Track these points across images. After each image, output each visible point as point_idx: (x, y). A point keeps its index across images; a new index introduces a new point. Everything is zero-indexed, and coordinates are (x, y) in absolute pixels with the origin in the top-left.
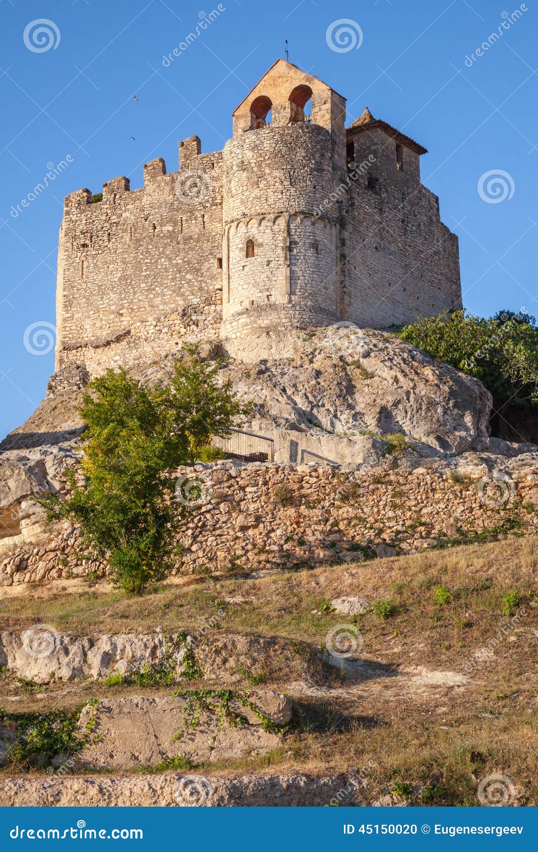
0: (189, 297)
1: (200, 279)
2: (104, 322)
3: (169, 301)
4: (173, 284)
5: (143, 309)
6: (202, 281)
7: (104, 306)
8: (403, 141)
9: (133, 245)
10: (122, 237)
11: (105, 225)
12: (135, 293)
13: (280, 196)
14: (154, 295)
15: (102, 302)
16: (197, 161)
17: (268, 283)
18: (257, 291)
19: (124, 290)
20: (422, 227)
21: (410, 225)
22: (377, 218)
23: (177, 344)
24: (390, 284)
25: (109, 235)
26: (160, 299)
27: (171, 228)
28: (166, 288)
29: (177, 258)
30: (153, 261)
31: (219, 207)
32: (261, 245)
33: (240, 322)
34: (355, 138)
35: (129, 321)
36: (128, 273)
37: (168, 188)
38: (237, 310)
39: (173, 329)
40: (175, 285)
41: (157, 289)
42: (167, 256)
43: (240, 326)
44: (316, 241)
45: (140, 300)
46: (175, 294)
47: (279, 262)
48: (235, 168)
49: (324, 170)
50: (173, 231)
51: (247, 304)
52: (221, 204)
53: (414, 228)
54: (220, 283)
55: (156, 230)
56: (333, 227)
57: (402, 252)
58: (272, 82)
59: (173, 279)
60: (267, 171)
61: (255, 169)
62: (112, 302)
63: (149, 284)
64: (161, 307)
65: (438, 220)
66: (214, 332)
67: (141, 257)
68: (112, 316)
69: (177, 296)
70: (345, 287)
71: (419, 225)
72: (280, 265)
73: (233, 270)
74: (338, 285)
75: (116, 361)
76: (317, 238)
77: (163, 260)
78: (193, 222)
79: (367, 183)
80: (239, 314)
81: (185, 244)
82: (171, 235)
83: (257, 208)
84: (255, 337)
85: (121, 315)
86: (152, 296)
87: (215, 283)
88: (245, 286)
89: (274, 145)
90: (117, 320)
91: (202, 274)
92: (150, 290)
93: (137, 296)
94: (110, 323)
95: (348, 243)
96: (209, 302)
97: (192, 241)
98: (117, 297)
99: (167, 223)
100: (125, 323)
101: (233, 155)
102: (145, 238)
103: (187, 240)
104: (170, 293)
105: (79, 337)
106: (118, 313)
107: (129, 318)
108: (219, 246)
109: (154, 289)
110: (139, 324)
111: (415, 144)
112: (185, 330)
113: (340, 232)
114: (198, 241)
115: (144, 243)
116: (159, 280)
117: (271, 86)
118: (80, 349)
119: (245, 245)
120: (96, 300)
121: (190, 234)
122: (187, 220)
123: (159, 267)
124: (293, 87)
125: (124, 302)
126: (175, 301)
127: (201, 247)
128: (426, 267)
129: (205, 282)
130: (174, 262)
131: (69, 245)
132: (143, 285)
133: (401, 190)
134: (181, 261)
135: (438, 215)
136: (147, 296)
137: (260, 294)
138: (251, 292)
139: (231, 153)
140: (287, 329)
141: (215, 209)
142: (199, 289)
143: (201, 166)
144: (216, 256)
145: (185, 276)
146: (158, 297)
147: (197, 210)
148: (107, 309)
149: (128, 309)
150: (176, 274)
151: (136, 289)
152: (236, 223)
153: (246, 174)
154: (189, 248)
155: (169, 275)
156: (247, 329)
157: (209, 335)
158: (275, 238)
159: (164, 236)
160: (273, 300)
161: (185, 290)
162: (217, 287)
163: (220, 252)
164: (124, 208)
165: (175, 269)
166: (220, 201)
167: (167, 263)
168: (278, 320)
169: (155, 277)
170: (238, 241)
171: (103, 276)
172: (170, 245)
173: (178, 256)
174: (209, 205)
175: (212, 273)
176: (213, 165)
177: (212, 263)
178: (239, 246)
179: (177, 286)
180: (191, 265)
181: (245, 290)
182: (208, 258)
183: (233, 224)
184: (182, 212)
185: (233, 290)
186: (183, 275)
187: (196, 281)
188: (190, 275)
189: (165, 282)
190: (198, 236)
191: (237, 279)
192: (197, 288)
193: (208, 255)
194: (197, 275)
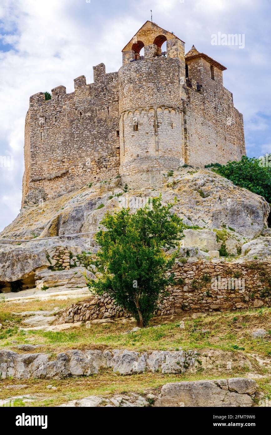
0: (101, 152)
1: (107, 142)
2: (54, 166)
3: (90, 154)
4: (92, 145)
5: (76, 159)
8: (214, 64)
9: (69, 124)
10: (63, 119)
11: (54, 112)
12: (71, 150)
13: (152, 97)
14: (82, 151)
15: (52, 155)
16: (104, 78)
17: (146, 145)
18: (140, 149)
19: (65, 148)
20: (225, 111)
21: (218, 110)
22: (202, 107)
23: (95, 178)
24: (209, 143)
25: (56, 118)
27: (90, 114)
28: (88, 147)
29: (94, 131)
30: (81, 132)
31: (117, 102)
32: (142, 124)
33: (131, 166)
34: (188, 63)
35: (68, 165)
36: (67, 139)
37: (88, 92)
38: (129, 160)
39: (93, 169)
41: (83, 148)
42: (88, 129)
43: (131, 168)
44: (172, 121)
45: (74, 154)
46: (93, 151)
47: (152, 134)
48: (126, 82)
49: (175, 82)
50: (92, 116)
51: (135, 156)
52: (118, 101)
53: (221, 112)
54: (118, 144)
55: (82, 116)
56: (180, 113)
57: (215, 125)
58: (144, 33)
59: (92, 142)
60: (144, 84)
61: (137, 82)
62: (58, 155)
63: (79, 145)
64: (86, 158)
65: (233, 106)
66: (116, 171)
67: (74, 130)
68: (59, 163)
69: (94, 151)
70: (187, 146)
71: (223, 110)
72: (153, 135)
73: (126, 138)
74: (184, 145)
75: (61, 188)
76: (172, 120)
77: (86, 132)
78: (102, 111)
79: (196, 88)
81: (98, 123)
82: (91, 118)
83: (139, 104)
84: (139, 174)
85: (64, 162)
86: (80, 152)
87: (115, 144)
88: (133, 147)
89: (147, 69)
90: (61, 165)
91: (108, 139)
92: (79, 148)
93: (72, 152)
94: (58, 167)
95: (187, 122)
96: (112, 154)
97: (102, 122)
98: (61, 152)
99: (88, 111)
100: (66, 166)
101: (125, 74)
102: (76, 120)
103: (99, 121)
104: (90, 150)
105: (40, 175)
106: (62, 161)
107: (68, 164)
108: (118, 125)
109: (81, 148)
110: (74, 167)
111: (220, 65)
112: (99, 171)
113: (184, 116)
114: (105, 121)
115: (75, 122)
116: (84, 143)
117: (143, 35)
118: (41, 181)
119: (133, 125)
120: (49, 154)
121: (101, 117)
122: (99, 110)
123: (84, 136)
124: (156, 36)
125: (65, 155)
126: (93, 154)
127: (107, 125)
128: (227, 132)
129: (110, 144)
130: (92, 133)
131: (33, 123)
132: (75, 146)
133: (213, 91)
134: (96, 133)
135: (232, 104)
136: (77, 151)
137: (142, 151)
138: (137, 150)
139: (123, 73)
140: (157, 170)
141: (115, 104)
142: (107, 147)
143: (106, 80)
144: (115, 129)
145: (99, 140)
146: (84, 152)
147: (104, 104)
148: (55, 159)
149: (67, 159)
150: (94, 139)
151: (71, 148)
152: (127, 112)
153: (132, 85)
154: (101, 125)
155: (90, 140)
156: (135, 170)
157: (113, 173)
158: (149, 120)
159: (86, 119)
160: (149, 154)
161: (99, 148)
162: (116, 147)
163: (118, 128)
164: (63, 103)
165: (93, 137)
166: (117, 99)
167: (88, 133)
168: (152, 165)
169: (82, 141)
170: (128, 122)
171: (53, 141)
172: (90, 124)
173: (94, 130)
174: (111, 101)
175: (114, 139)
176: (113, 80)
177: (113, 134)
178: (129, 125)
179: (94, 146)
180: (102, 135)
181: (133, 149)
182: (111, 131)
183: (125, 113)
184: (96, 105)
185: (126, 149)
186: (97, 140)
187: (105, 143)
188: (101, 140)
189: (88, 144)
190: (105, 119)
191: (129, 143)
192: (105, 147)
193: (111, 129)
194: (105, 140)
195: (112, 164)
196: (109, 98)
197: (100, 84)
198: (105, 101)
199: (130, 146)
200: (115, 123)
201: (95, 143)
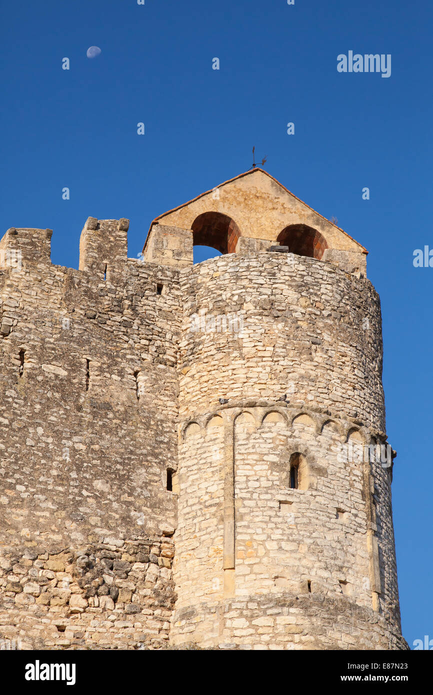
0: (97, 530)
1: (125, 497)
3: (49, 524)
4: (60, 489)
6: (131, 503)
14: (11, 499)
17: (340, 555)
23: (61, 629)
26: (24, 512)
27: (63, 373)
28: (43, 492)
29: (75, 439)
30: (15, 425)
31: (173, 370)
32: (322, 472)
37: (58, 294)
38: (265, 592)
39: (53, 590)
40: (66, 493)
41: (21, 488)
42: (51, 425)
43: (280, 629)
46: (64, 514)
48: (249, 307)
50: (69, 380)
52: (175, 365)
54: (172, 521)
58: (240, 199)
59: (62, 479)
60: (326, 337)
61: (304, 325)
64: (25, 532)
66: (159, 626)
69: (69, 517)
72: (360, 526)
77: (40, 430)
78: (115, 377)
80: (281, 603)
81: (95, 415)
82: (61, 386)
83: (310, 397)
86: (4, 499)
87: (160, 518)
88: (287, 546)
89: (338, 297)
91: (133, 489)
96: (143, 553)
97: (111, 415)
99: (56, 359)
103: (100, 408)
104: (50, 505)
108: (174, 447)
112: (84, 603)
114: (125, 417)
116: (26, 470)
117: (239, 203)
119: (287, 461)
121: (107, 399)
122: (101, 370)
123: (29, 442)
124: (287, 223)
126: (61, 529)
127: (130, 433)
130: (67, 443)
134: (83, 447)
137: (326, 574)
138: (304, 562)
141: (163, 370)
142: (123, 519)
143: (134, 280)
144: (164, 461)
145: (91, 480)
146: (20, 507)
147: (124, 355)
150: (70, 470)
152: (261, 411)
153: (280, 326)
154: (104, 426)
155: (51, 468)
157: (146, 631)
158: (348, 469)
159: (45, 382)
160: (350, 595)
161: (88, 511)
162: (164, 527)
163: (172, 458)
165: (69, 460)
167: (50, 440)
168: (371, 645)
169: (16, 459)
170: (265, 447)
172: (59, 405)
173: (76, 434)
174: (148, 358)
175: (156, 495)
176: (159, 289)
177: (155, 474)
178: (265, 458)
179: (71, 497)
180: (107, 463)
181: (288, 555)
182: (147, 461)
183: (251, 410)
184: (90, 350)
185: (248, 544)
186: (86, 478)
187: (118, 501)
188: (103, 483)
189: (42, 479)
190: (126, 411)
191: (264, 526)
192: (117, 516)
193: (146, 455)
194: (120, 488)
195: (142, 592)
196: (144, 342)
197: (109, 285)
198: (126, 346)
199: (269, 537)
200: (162, 438)
201: (76, 487)
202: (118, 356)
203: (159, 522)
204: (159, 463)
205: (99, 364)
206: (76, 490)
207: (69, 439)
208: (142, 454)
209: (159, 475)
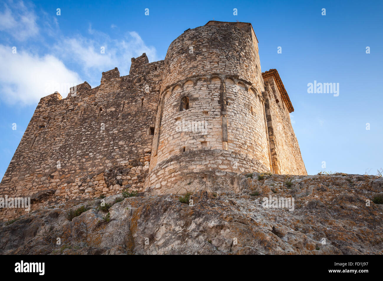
0: (118, 160)
1: (131, 144)
2: (35, 184)
3: (99, 164)
4: (106, 149)
5: (74, 172)
6: (133, 145)
7: (41, 169)
9: (80, 123)
12: (69, 159)
14: (86, 159)
15: (39, 167)
16: (144, 68)
18: (189, 138)
19: (61, 156)
26: (91, 162)
27: (114, 109)
28: (98, 153)
29: (114, 130)
30: (93, 133)
31: (158, 93)
32: (196, 99)
33: (167, 169)
35: (57, 183)
36: (69, 143)
37: (118, 85)
38: (164, 159)
39: (96, 188)
40: (107, 151)
41: (91, 154)
44: (251, 104)
45: (72, 164)
46: (105, 158)
47: (215, 113)
50: (115, 111)
51: (177, 152)
54: (150, 147)
55: (102, 112)
56: (261, 103)
59: (107, 146)
60: (204, 50)
61: (194, 50)
62: (47, 166)
63: (85, 150)
64: (90, 169)
67: (84, 130)
68: (44, 178)
69: (107, 159)
72: (216, 115)
73: (165, 125)
78: (133, 103)
81: (123, 119)
82: (112, 114)
83: (194, 74)
84: (184, 183)
85: (52, 177)
86: (84, 160)
87: (145, 147)
88: (176, 136)
89: (211, 35)
90: (47, 181)
91: (135, 140)
92: (84, 155)
93: (71, 160)
94: (40, 184)
96: (136, 163)
97: (130, 117)
98: (54, 162)
99: (112, 106)
100: (54, 184)
102: (91, 117)
103: (126, 116)
104: (101, 157)
106: (50, 175)
107: (58, 180)
108: (153, 119)
109: (88, 155)
110: (65, 185)
112: (107, 190)
113: (266, 109)
114: (135, 115)
115: (89, 121)
116: (94, 147)
119: (179, 102)
120: (35, 165)
121: (129, 112)
122: (128, 103)
123: (97, 137)
126: (103, 164)
127: (136, 120)
129: (136, 147)
130: (111, 132)
131: (31, 127)
132: (79, 152)
134: (116, 132)
136: (80, 160)
137: (194, 141)
138: (183, 140)
140: (226, 175)
141: (154, 94)
142: (129, 152)
143: (146, 70)
144: (149, 126)
145: (118, 142)
146: (89, 161)
147: (138, 95)
148: (41, 172)
149: (59, 171)
150: (110, 141)
151: (72, 155)
152: (172, 88)
153: (184, 55)
154: (126, 121)
155: (103, 143)
156: (175, 176)
158: (211, 94)
159: (107, 115)
160: (208, 146)
161: (115, 154)
162: (146, 150)
163: (153, 123)
164: (81, 100)
165: (110, 138)
166: (158, 89)
167: (104, 133)
168: (215, 166)
169: (91, 144)
170: (172, 100)
171: (48, 146)
172: (110, 121)
173: (114, 128)
174: (148, 92)
175: (144, 139)
176: (156, 68)
177: (144, 131)
178: (173, 105)
179: (109, 151)
180: (125, 134)
181: (176, 139)
182: (142, 128)
183: (169, 90)
184: (125, 98)
185: (162, 142)
186: (116, 142)
187: (127, 146)
188: (122, 142)
189: (99, 148)
190: (136, 113)
191: (169, 132)
192: (127, 152)
193: (142, 126)
194: (129, 141)
195: (133, 179)
197: (137, 75)
198: (139, 92)
199: (170, 135)
200: (149, 118)
201: (112, 147)
202: (136, 96)
203: (144, 149)
204: (147, 127)
205: (128, 101)
206: (112, 148)
207: (112, 130)
208: (140, 126)
209: (146, 131)
